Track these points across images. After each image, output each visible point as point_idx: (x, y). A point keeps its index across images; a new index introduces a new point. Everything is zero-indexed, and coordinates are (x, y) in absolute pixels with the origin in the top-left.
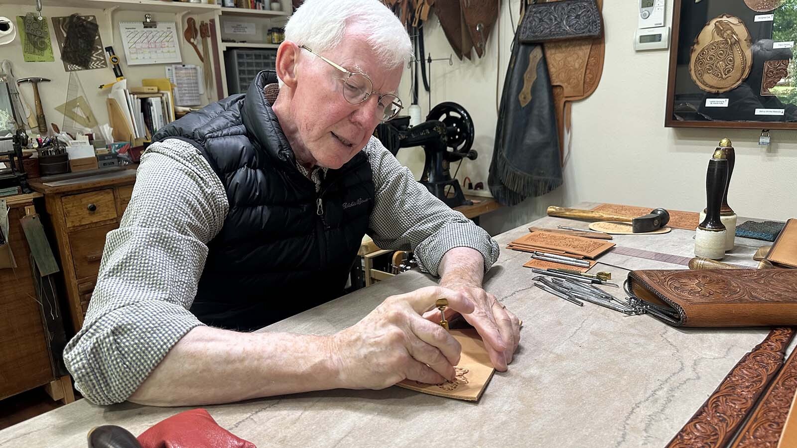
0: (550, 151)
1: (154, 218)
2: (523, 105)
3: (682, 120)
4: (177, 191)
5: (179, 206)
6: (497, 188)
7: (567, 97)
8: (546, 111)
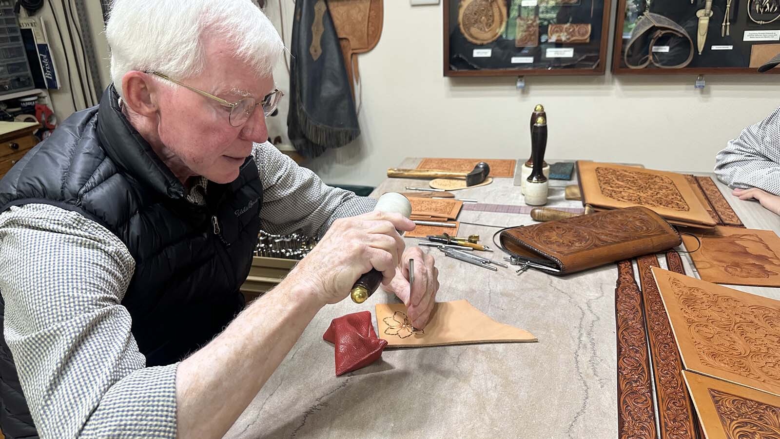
0: (345, 102)
1: (67, 306)
2: (315, 58)
3: (456, 70)
4: (81, 267)
5: (90, 283)
6: (299, 141)
7: (353, 50)
8: (336, 64)
